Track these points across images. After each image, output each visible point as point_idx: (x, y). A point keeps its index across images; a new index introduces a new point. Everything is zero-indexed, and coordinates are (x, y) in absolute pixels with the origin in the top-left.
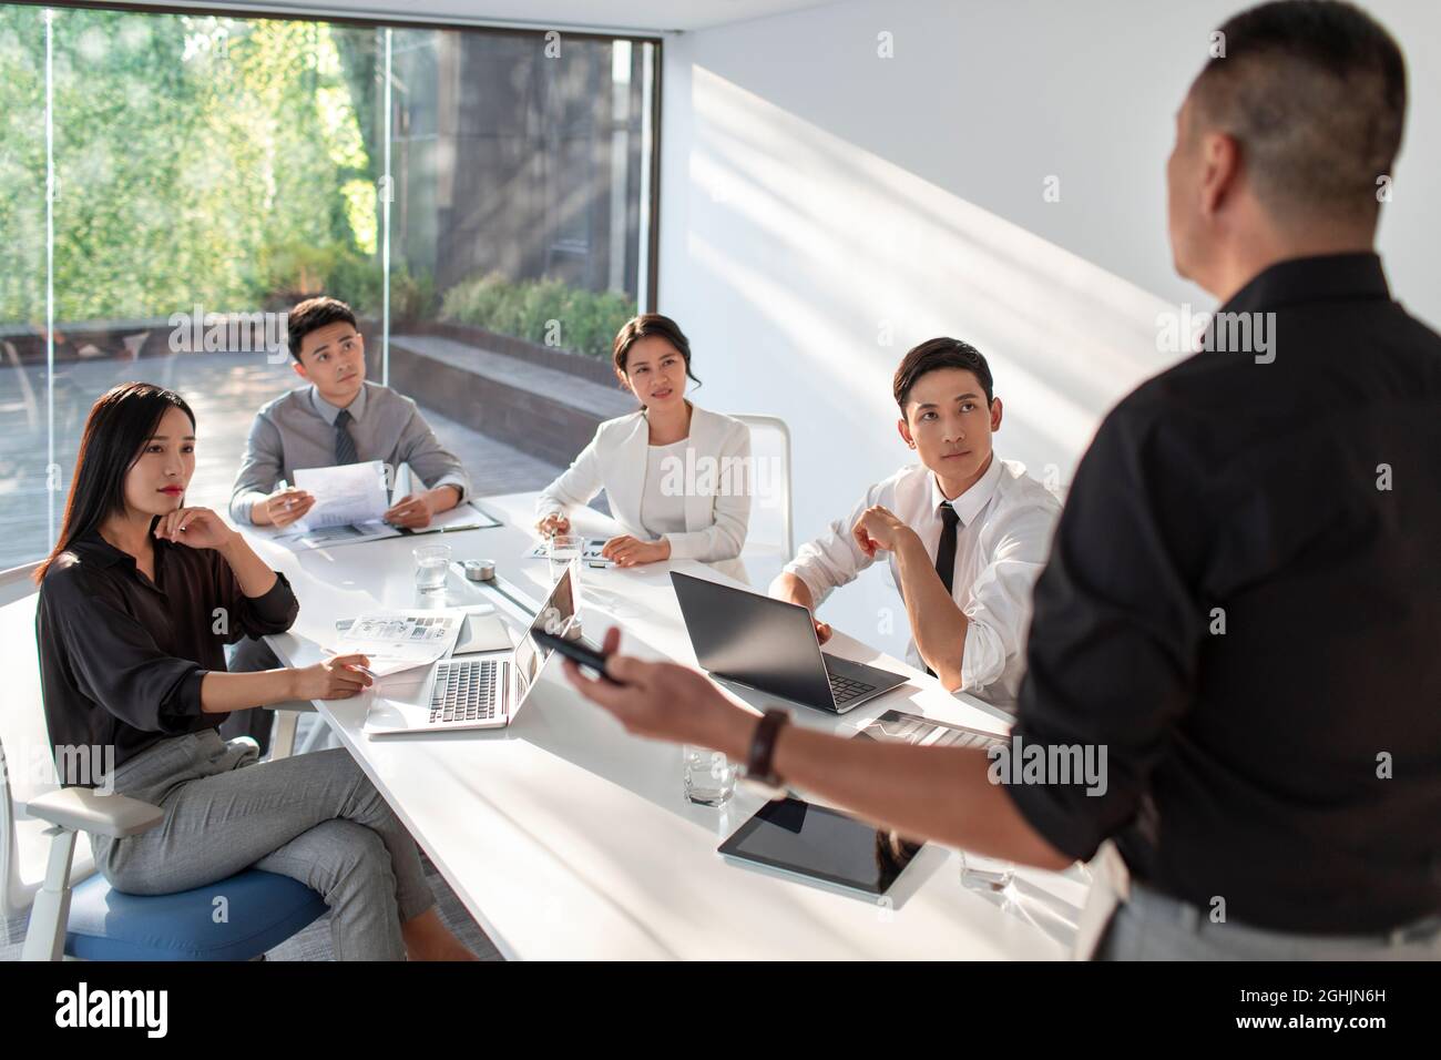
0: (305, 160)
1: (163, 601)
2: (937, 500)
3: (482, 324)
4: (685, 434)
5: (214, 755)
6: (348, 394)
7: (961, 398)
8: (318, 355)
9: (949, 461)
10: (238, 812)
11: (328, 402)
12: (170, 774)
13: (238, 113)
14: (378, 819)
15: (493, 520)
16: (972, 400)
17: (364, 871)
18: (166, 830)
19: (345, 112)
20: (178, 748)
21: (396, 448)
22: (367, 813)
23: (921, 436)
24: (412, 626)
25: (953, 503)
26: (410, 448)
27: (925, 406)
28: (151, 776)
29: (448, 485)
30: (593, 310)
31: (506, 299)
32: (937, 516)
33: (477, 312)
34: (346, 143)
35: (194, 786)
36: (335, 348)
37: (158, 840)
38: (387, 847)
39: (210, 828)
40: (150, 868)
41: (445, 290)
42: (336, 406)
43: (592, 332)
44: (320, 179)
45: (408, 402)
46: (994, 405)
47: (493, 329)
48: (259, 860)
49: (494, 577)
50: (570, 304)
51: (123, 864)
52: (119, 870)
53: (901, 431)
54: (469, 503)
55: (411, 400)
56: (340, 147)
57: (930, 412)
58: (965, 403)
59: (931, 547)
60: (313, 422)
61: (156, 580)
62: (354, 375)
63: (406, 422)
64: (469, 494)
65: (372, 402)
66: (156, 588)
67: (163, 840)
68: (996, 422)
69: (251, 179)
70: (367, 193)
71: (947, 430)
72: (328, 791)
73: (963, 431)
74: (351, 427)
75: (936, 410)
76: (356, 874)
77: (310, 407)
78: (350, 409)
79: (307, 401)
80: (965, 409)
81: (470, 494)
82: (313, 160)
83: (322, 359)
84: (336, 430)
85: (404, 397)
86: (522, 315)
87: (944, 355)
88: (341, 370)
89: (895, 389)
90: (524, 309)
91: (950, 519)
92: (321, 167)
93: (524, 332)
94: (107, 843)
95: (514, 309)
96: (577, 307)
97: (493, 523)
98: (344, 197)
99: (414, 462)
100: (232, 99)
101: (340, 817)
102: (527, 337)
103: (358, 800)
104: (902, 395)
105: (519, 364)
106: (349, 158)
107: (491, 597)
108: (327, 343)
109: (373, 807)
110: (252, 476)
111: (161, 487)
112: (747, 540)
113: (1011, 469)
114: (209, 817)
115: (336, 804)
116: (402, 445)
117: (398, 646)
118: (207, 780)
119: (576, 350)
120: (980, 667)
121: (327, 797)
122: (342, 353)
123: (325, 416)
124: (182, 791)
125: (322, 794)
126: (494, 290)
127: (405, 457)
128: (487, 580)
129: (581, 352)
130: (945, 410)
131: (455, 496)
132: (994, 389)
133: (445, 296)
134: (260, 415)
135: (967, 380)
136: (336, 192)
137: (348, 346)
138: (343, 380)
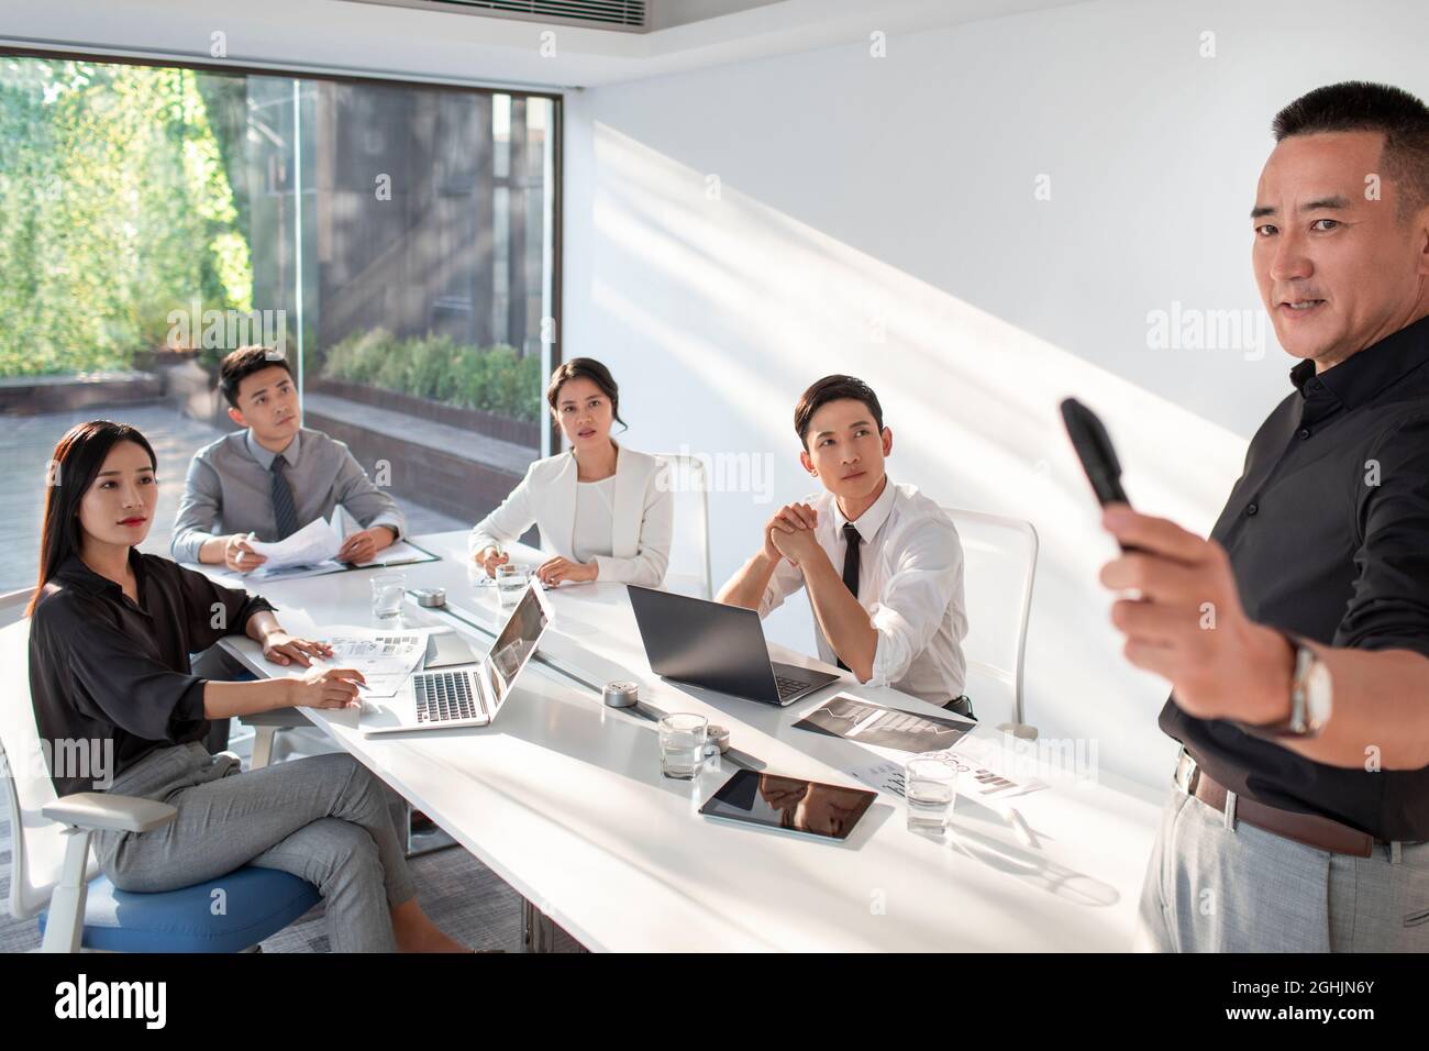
0: (173, 214)
1: (148, 622)
2: (840, 522)
3: (367, 380)
4: (612, 472)
5: (204, 766)
6: (285, 437)
7: (855, 425)
8: (258, 398)
9: (849, 482)
10: (237, 813)
11: (261, 446)
12: (167, 782)
13: (102, 165)
14: (365, 816)
15: (432, 555)
16: (866, 426)
17: (356, 864)
18: (169, 831)
19: (213, 166)
20: (171, 760)
21: (332, 488)
22: (355, 811)
23: (821, 461)
24: (382, 644)
25: (855, 523)
26: (345, 490)
27: (824, 434)
28: (149, 783)
29: (381, 526)
30: (484, 365)
31: (392, 355)
32: (842, 537)
33: (362, 368)
34: (215, 197)
35: (193, 791)
36: (273, 391)
37: (162, 841)
38: (374, 839)
39: (211, 828)
40: (156, 866)
41: (328, 347)
42: (273, 451)
43: (483, 387)
44: (188, 233)
45: (341, 447)
46: (885, 433)
47: (378, 385)
48: (253, 859)
49: (445, 604)
50: (459, 360)
51: (129, 864)
52: (125, 871)
53: (803, 462)
54: (404, 541)
55: (343, 444)
56: (210, 201)
57: (829, 440)
58: (859, 429)
59: (838, 563)
60: (249, 466)
61: (140, 602)
62: (291, 418)
63: (340, 466)
64: (403, 532)
65: (307, 446)
66: (141, 610)
67: (167, 840)
68: (887, 447)
69: (117, 234)
70: (239, 249)
71: (844, 454)
72: (319, 792)
73: (858, 454)
74: (288, 472)
75: (833, 437)
76: (350, 863)
77: (246, 451)
78: (285, 454)
79: (243, 446)
80: (859, 434)
81: (405, 533)
82: (182, 214)
83: (261, 402)
84: (272, 475)
85: (335, 441)
86: (410, 371)
87: (837, 387)
88: (279, 412)
89: (796, 421)
90: (412, 364)
91: (852, 537)
92: (190, 222)
93: (413, 387)
94: (112, 846)
95: (402, 365)
96: (466, 362)
97: (432, 558)
98: (216, 253)
99: (347, 504)
100: (95, 150)
101: (330, 816)
102: (416, 393)
103: (347, 800)
104: (803, 424)
105: (409, 419)
106: (218, 213)
107: (444, 620)
108: (265, 388)
109: (361, 806)
110: (193, 516)
111: (121, 519)
112: (667, 572)
113: (904, 490)
114: (209, 819)
115: (327, 804)
116: (337, 488)
117: (372, 662)
118: (202, 786)
119: (466, 404)
120: (889, 663)
121: (318, 798)
122: (280, 395)
123: (261, 461)
124: (181, 795)
125: (314, 795)
126: (379, 347)
127: (340, 498)
128: (439, 605)
129: (472, 406)
130: (841, 435)
131: (390, 536)
132: (883, 418)
133: (328, 353)
134: (197, 459)
135: (859, 409)
136: (206, 248)
137: (285, 390)
138: (282, 422)
